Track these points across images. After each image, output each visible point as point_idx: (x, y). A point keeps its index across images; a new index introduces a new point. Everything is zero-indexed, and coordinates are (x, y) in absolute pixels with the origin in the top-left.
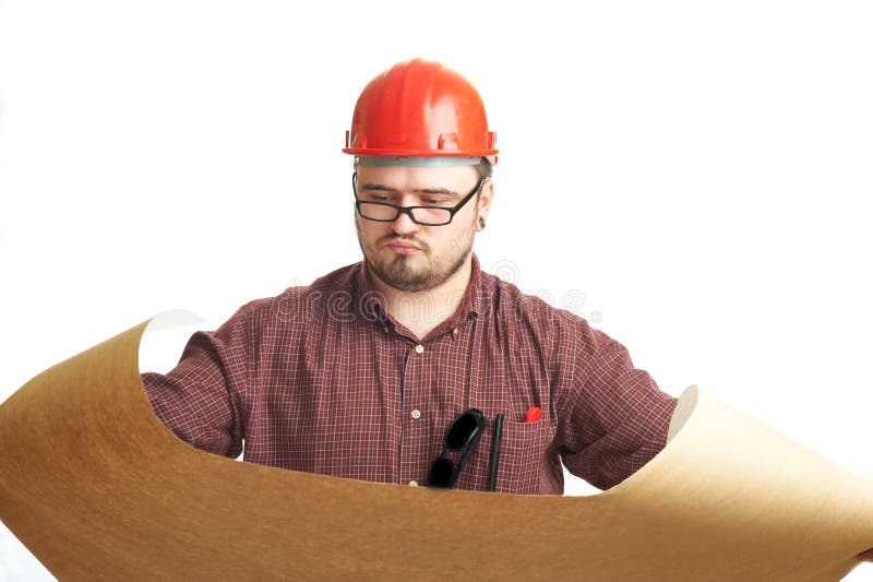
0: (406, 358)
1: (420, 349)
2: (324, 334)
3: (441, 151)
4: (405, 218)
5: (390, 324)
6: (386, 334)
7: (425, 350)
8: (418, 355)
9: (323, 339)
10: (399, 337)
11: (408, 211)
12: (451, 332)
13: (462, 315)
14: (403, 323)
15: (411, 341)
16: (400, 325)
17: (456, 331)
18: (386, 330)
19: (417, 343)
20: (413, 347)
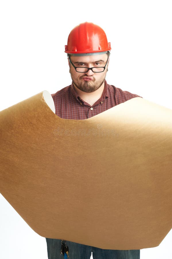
0: (88, 112)
1: (92, 109)
2: (61, 107)
3: (100, 50)
4: (90, 71)
5: (82, 102)
6: (81, 105)
7: (93, 109)
8: (91, 110)
9: (61, 109)
10: (85, 106)
11: (91, 69)
12: (101, 103)
13: (104, 98)
14: (86, 101)
15: (89, 107)
16: (85, 102)
17: (102, 103)
18: (81, 104)
19: (91, 107)
20: (90, 109)
